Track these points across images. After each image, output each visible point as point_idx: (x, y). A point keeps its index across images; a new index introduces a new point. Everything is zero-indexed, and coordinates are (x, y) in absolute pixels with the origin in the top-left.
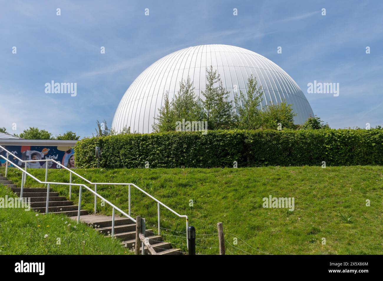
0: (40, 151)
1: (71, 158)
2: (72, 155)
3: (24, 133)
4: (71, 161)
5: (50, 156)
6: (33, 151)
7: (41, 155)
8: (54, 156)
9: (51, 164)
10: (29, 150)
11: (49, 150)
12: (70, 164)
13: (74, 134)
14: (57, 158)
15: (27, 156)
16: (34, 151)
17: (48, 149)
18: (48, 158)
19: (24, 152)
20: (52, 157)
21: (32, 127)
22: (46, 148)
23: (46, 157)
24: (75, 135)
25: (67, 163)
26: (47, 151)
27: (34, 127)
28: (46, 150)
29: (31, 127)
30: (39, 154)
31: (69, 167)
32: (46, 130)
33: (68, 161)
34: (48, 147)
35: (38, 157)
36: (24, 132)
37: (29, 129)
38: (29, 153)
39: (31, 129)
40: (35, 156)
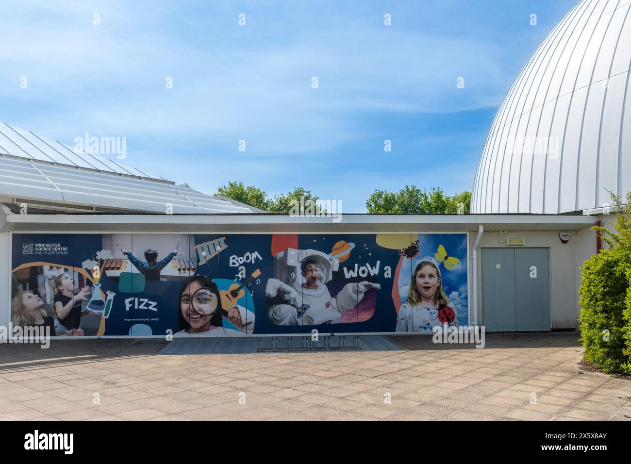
0: (328, 252)
1: (419, 272)
2: (421, 261)
3: (220, 193)
4: (420, 281)
5: (356, 266)
6: (304, 251)
7: (331, 263)
8: (367, 264)
9: (361, 292)
10: (294, 248)
11: (352, 245)
12: (417, 291)
13: (308, 192)
14: (377, 273)
15: (289, 267)
16: (310, 252)
17: (350, 244)
18: (351, 271)
19: (281, 254)
20: (362, 268)
21: (233, 182)
22: (342, 242)
23: (345, 269)
24: (310, 196)
25: (408, 287)
26: (346, 250)
27: (236, 182)
28: (342, 247)
29: (231, 183)
30: (325, 259)
31: (414, 299)
32: (256, 187)
33: (409, 281)
34: (348, 238)
35: (322, 269)
36: (220, 190)
37: (228, 186)
38: (294, 257)
39: (231, 185)
40: (313, 266)
